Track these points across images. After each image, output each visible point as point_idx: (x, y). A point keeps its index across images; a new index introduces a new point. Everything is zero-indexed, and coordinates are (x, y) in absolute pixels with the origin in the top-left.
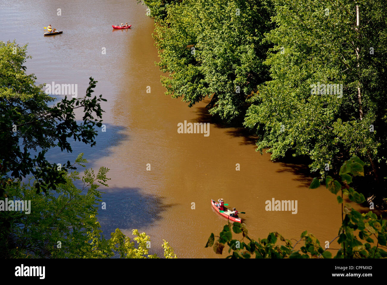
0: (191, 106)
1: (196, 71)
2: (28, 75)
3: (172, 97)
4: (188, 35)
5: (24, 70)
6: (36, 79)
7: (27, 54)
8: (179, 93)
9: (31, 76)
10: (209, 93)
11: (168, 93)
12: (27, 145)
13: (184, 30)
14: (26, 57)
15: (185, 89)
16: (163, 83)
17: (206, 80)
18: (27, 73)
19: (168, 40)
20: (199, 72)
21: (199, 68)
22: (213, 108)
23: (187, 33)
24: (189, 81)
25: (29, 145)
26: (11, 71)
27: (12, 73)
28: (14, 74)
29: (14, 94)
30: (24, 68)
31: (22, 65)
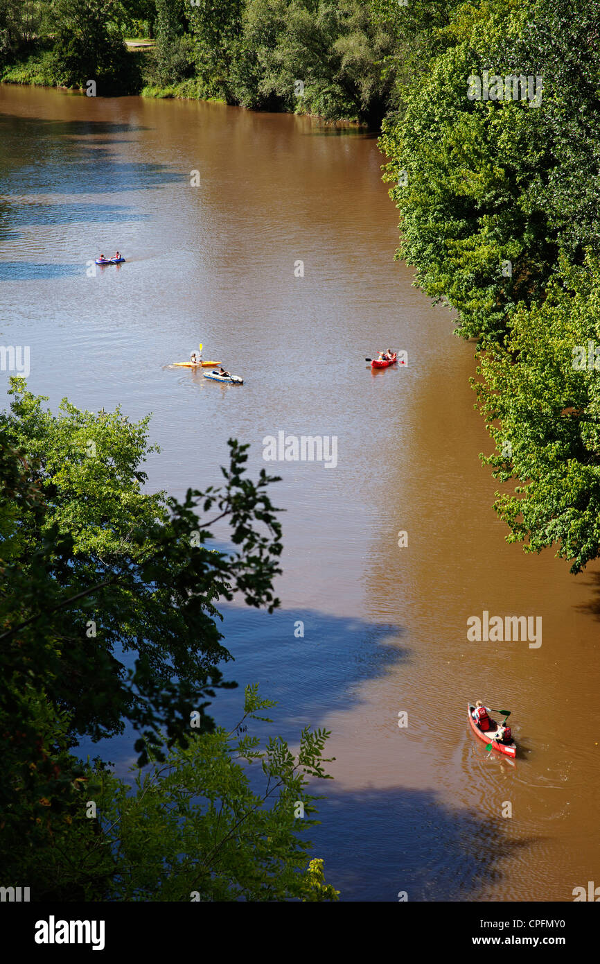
0: (576, 570)
1: (589, 477)
2: (150, 494)
3: (527, 548)
4: (565, 382)
5: (141, 480)
7: (150, 442)
8: (544, 536)
9: (157, 497)
11: (513, 538)
14: (145, 450)
15: (559, 528)
16: (501, 512)
18: (147, 490)
23: (562, 377)
24: (568, 505)
26: (109, 484)
27: (111, 491)
28: (117, 493)
29: (115, 544)
30: (139, 476)
31: (137, 470)
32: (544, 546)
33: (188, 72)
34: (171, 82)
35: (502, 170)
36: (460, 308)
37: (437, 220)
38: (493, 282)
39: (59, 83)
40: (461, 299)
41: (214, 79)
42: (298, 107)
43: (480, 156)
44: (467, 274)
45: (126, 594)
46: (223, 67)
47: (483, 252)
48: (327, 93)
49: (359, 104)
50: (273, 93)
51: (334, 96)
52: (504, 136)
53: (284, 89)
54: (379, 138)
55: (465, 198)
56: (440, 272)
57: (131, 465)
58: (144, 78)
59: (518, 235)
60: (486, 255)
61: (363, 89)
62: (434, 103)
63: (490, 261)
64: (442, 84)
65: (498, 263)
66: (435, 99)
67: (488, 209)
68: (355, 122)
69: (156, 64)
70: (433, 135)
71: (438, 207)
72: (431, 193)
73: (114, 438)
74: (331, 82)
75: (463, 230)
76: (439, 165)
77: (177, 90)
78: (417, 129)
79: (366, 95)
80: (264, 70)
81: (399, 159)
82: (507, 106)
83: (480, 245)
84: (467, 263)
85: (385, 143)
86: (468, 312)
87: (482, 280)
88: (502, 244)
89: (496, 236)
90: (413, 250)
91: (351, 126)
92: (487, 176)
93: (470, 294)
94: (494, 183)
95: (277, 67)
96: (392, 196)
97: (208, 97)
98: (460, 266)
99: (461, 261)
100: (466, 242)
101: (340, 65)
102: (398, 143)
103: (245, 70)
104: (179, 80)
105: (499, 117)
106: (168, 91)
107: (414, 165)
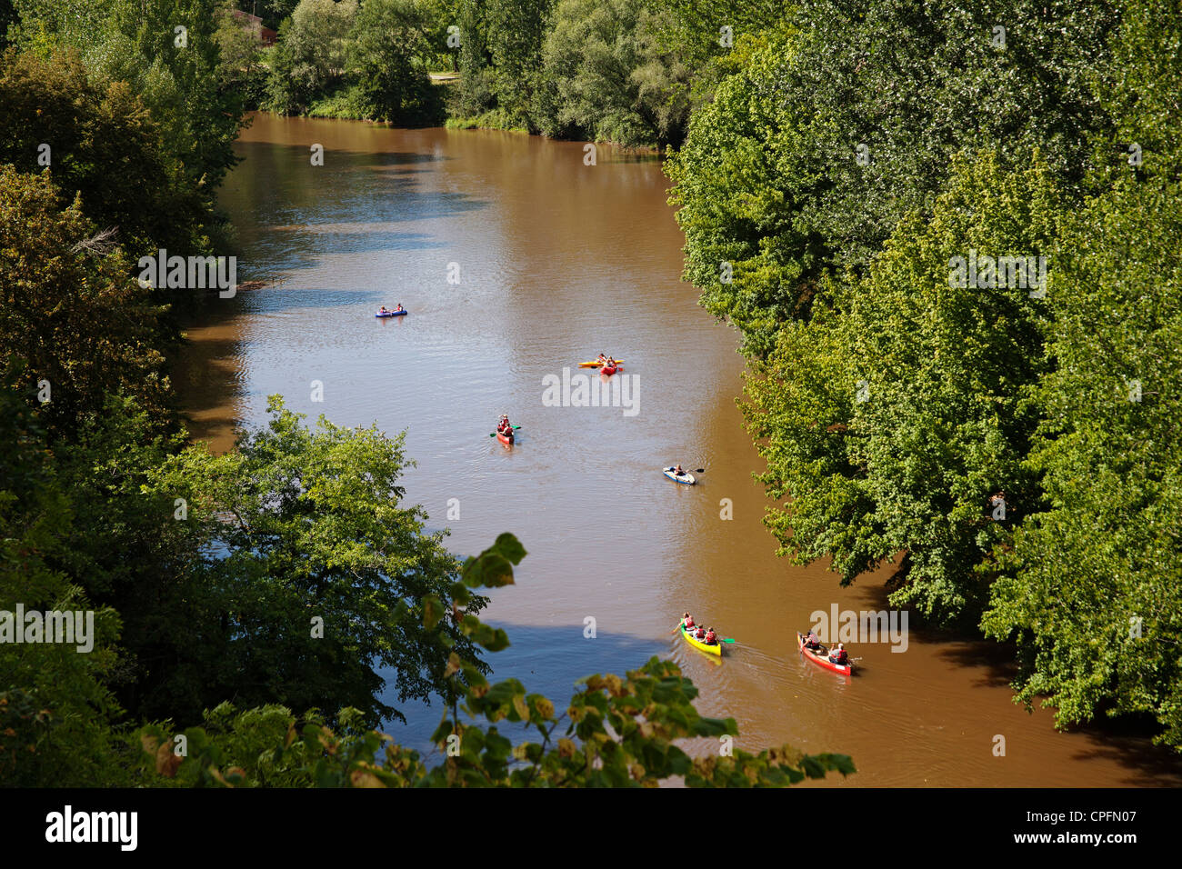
0: (846, 583)
1: (854, 490)
2: (406, 509)
3: (794, 562)
4: (829, 398)
5: (399, 495)
6: (426, 518)
7: (406, 457)
8: (813, 550)
9: (412, 512)
10: (887, 549)
11: (782, 551)
12: (406, 689)
13: (818, 385)
14: (402, 465)
15: (827, 541)
16: (770, 526)
17: (877, 517)
18: (404, 505)
19: (779, 413)
20: (862, 493)
21: (862, 484)
22: (900, 591)
23: (827, 393)
24: (832, 519)
25: (410, 688)
26: (364, 499)
27: (367, 505)
28: (372, 507)
29: (369, 558)
30: (399, 491)
31: (396, 484)
32: (813, 559)
33: (491, 103)
34: (474, 113)
35: (780, 193)
36: (742, 327)
37: (719, 242)
38: (775, 302)
39: (365, 116)
40: (744, 319)
41: (516, 110)
42: (599, 136)
43: (758, 180)
44: (750, 295)
45: (382, 609)
46: (525, 98)
47: (764, 273)
48: (626, 121)
49: (657, 132)
50: (573, 124)
51: (633, 124)
52: (783, 160)
53: (583, 119)
54: (664, 163)
55: (746, 220)
56: (723, 291)
57: (388, 480)
58: (447, 111)
59: (798, 256)
60: (767, 276)
61: (661, 117)
62: (715, 129)
63: (771, 281)
64: (722, 110)
65: (779, 283)
66: (715, 124)
67: (769, 231)
68: (654, 149)
69: (459, 96)
70: (715, 159)
71: (720, 229)
72: (713, 216)
73: (370, 453)
74: (630, 111)
75: (745, 251)
76: (721, 189)
77: (480, 121)
78: (699, 154)
79: (663, 123)
80: (564, 99)
81: (683, 183)
82: (785, 130)
83: (761, 266)
84: (749, 284)
85: (670, 169)
86: (750, 331)
87: (763, 302)
88: (783, 264)
89: (778, 257)
90: (696, 272)
91: (651, 153)
92: (766, 199)
93: (752, 314)
94: (773, 206)
95: (577, 97)
96: (677, 219)
97: (510, 127)
98: (742, 287)
99: (743, 282)
100: (747, 263)
101: (638, 94)
102: (682, 168)
103: (546, 101)
104: (482, 111)
105: (777, 141)
106: (471, 122)
107: (697, 188)
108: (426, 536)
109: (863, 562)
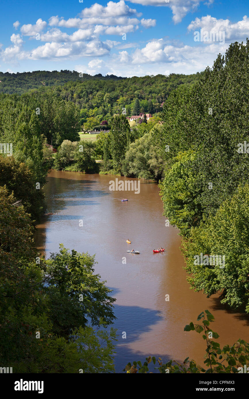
0: (208, 297)
1: (211, 272)
2: (95, 275)
3: (195, 291)
4: (204, 247)
5: (93, 271)
6: (100, 277)
7: (95, 261)
8: (200, 288)
9: (97, 275)
10: (220, 288)
11: (192, 288)
12: (94, 323)
13: (202, 244)
14: (94, 263)
15: (203, 286)
16: (189, 281)
17: (218, 279)
18: (94, 274)
19: (191, 251)
20: (213, 273)
21: (213, 270)
22: (224, 299)
23: (204, 246)
24: (206, 280)
25: (95, 323)
26: (84, 272)
27: (85, 274)
28: (86, 274)
29: (85, 288)
30: (93, 270)
31: (92, 268)
32: (200, 290)
33: (111, 168)
34: (106, 170)
35: (190, 193)
36: (179, 228)
37: (173, 205)
38: (187, 221)
39: (79, 171)
40: (179, 225)
41: (118, 170)
42: (139, 177)
43: (184, 190)
44: (181, 219)
45: (88, 301)
46: (120, 167)
47: (185, 214)
48: (146, 173)
49: (154, 176)
50: (133, 173)
51: (148, 174)
52: (190, 185)
53: (135, 173)
54: (158, 185)
55: (180, 200)
56: (174, 218)
57: (90, 267)
58: (100, 170)
59: (194, 209)
60: (186, 214)
61: (156, 172)
62: (172, 176)
63: (187, 216)
64: (174, 171)
65: (189, 216)
66: (172, 175)
67: (186, 203)
68: (153, 180)
69: (103, 166)
70: (172, 184)
71: (173, 202)
72: (171, 198)
73: (86, 260)
74: (147, 171)
75: (180, 208)
76: (174, 191)
77: (108, 173)
78: (168, 182)
79: (156, 174)
80: (130, 167)
81: (164, 190)
82: (191, 177)
83: (184, 212)
84: (181, 216)
85: (160, 186)
86: (181, 229)
87: (185, 221)
88: (190, 211)
89: (188, 209)
90: (167, 213)
91: (153, 181)
92: (186, 194)
93: (182, 224)
94: (188, 196)
95: (134, 167)
96: (161, 199)
97: (116, 174)
98: (179, 217)
99: (179, 216)
100: (180, 211)
101: (150, 166)
102: (163, 186)
103: (126, 168)
104: (109, 170)
105: (189, 180)
106: (106, 172)
107: (167, 191)
108: (100, 282)
109: (214, 291)
